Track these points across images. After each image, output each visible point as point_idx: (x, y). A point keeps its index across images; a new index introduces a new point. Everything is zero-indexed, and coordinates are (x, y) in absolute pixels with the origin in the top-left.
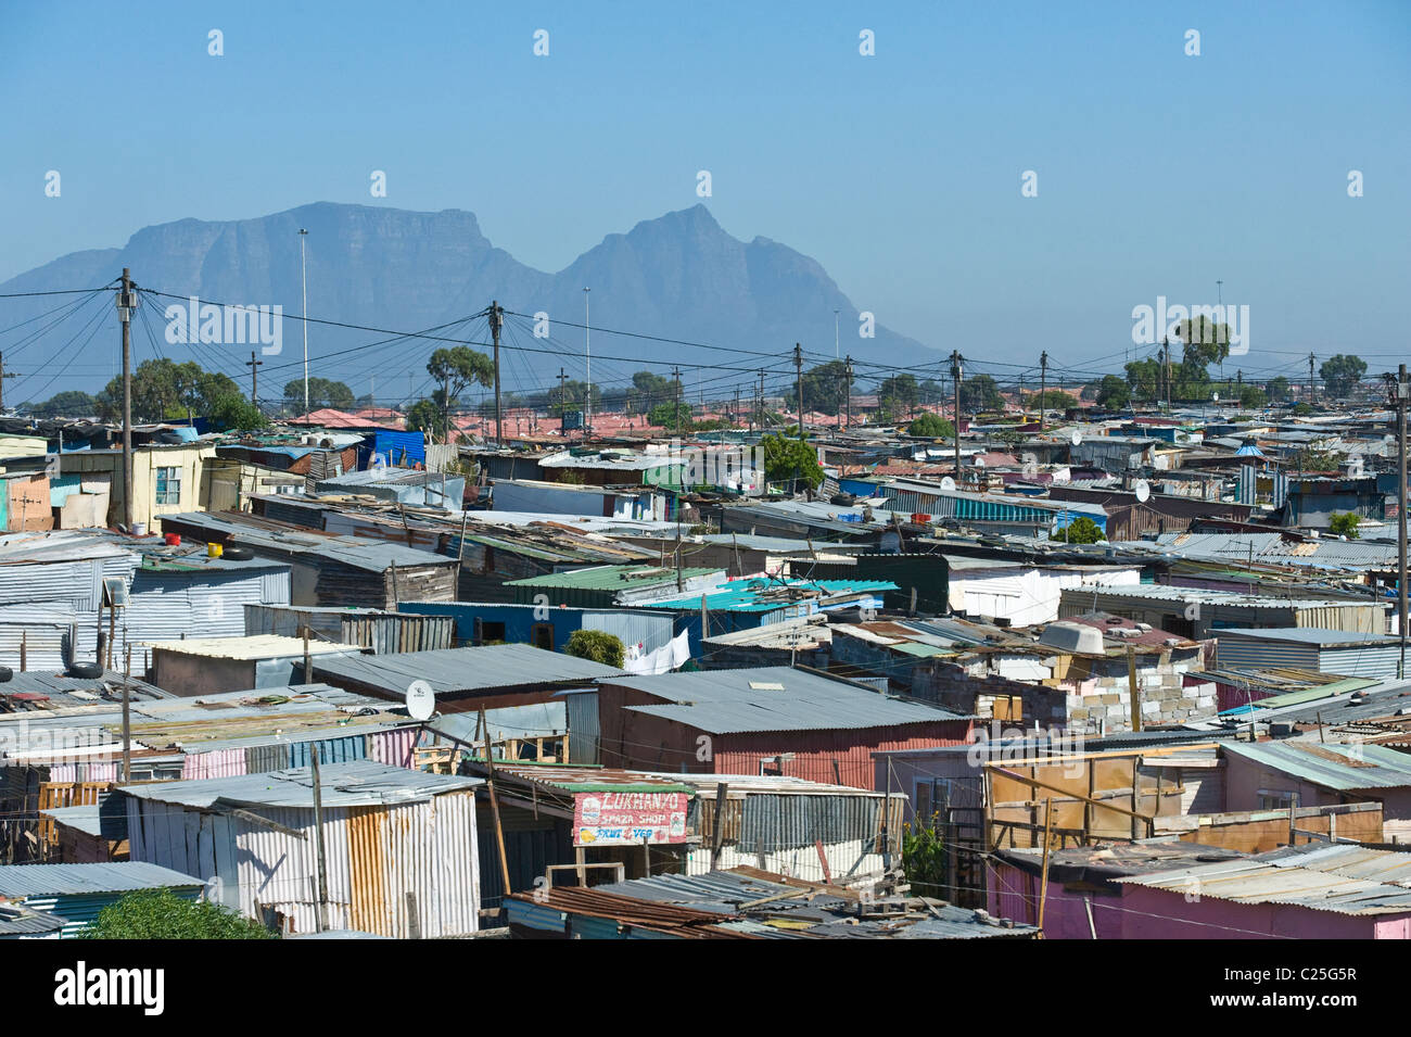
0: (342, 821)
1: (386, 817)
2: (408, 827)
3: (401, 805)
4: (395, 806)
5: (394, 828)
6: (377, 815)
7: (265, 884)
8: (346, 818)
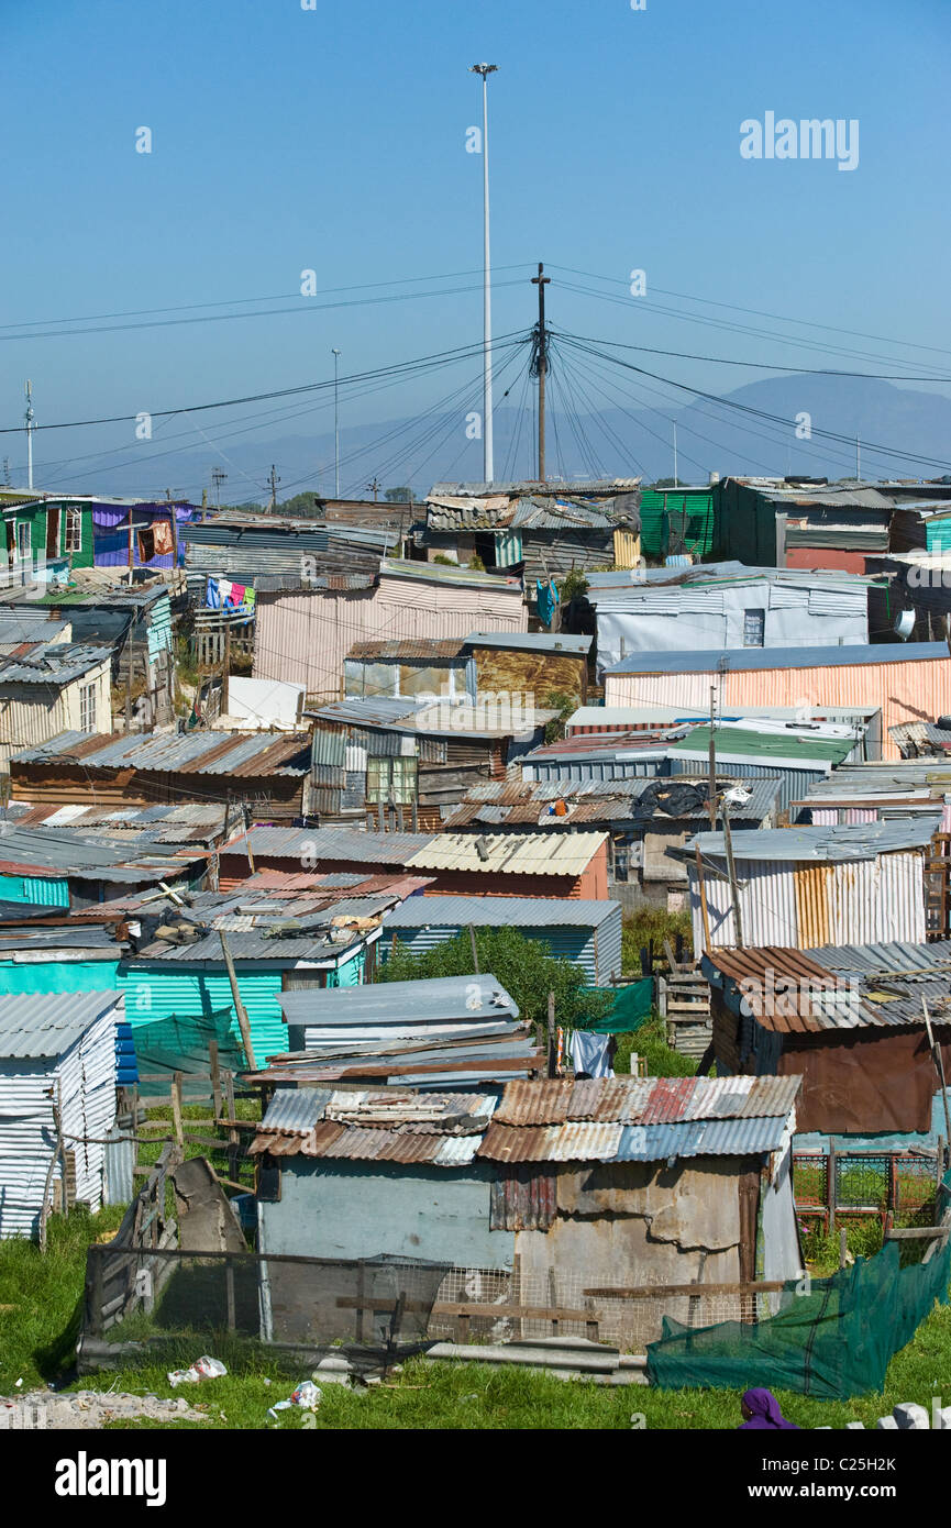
0: (790, 874)
1: (833, 871)
2: (853, 882)
3: (847, 861)
4: (841, 862)
5: (840, 884)
6: (823, 869)
7: (716, 928)
8: (793, 871)
